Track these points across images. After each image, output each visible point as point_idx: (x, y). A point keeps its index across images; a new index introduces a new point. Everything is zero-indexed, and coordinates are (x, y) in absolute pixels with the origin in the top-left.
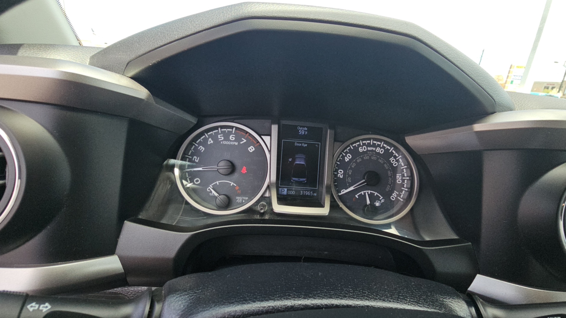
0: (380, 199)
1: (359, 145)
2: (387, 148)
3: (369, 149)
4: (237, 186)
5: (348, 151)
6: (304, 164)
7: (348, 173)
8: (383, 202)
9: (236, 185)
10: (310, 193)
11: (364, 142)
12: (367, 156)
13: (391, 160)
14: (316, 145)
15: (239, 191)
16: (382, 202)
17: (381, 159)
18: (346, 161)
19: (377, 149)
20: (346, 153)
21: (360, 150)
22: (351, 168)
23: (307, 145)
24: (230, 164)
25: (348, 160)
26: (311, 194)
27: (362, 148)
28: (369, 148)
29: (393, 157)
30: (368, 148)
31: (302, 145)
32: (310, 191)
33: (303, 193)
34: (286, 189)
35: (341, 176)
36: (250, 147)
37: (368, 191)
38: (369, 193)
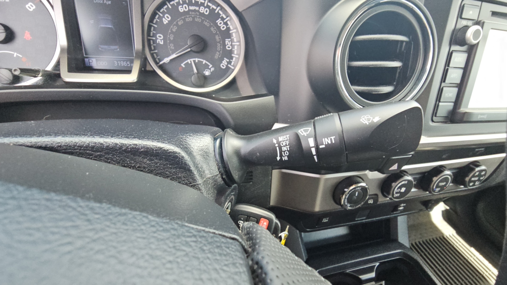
0: (210, 67)
1: (178, 4)
2: (213, 8)
3: (192, 8)
4: (24, 57)
5: (166, 11)
6: (112, 27)
7: (169, 38)
8: (213, 71)
9: (21, 56)
10: (127, 63)
12: (189, 17)
13: (218, 23)
14: (124, 3)
16: (212, 71)
17: (206, 21)
18: (165, 23)
19: (201, 9)
20: (164, 13)
21: (180, 9)
22: (172, 32)
23: (110, 2)
25: (167, 22)
26: (128, 64)
27: (182, 7)
29: (220, 19)
30: (190, 7)
31: (104, 2)
32: (127, 61)
33: (118, 64)
34: (95, 60)
35: (161, 42)
36: (28, 4)
37: (194, 59)
38: (197, 61)
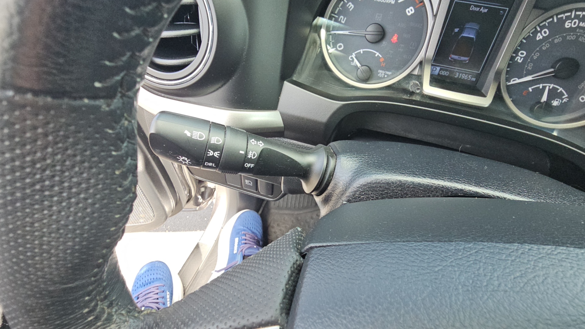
0: (563, 97)
1: (568, 18)
4: (383, 58)
5: (547, 25)
6: (473, 38)
7: (533, 56)
8: (565, 102)
9: (381, 57)
10: (468, 76)
11: (578, 13)
12: (573, 35)
14: (501, 12)
15: (383, 63)
16: (563, 102)
18: (538, 39)
20: (542, 28)
21: (566, 24)
22: (540, 51)
23: (487, 10)
24: (381, 30)
25: (541, 38)
26: (469, 78)
27: (571, 23)
28: (583, 23)
30: (581, 23)
31: (481, 10)
32: (469, 74)
33: (459, 75)
34: (438, 68)
35: (520, 60)
36: (408, 8)
37: (550, 85)
38: (551, 88)
